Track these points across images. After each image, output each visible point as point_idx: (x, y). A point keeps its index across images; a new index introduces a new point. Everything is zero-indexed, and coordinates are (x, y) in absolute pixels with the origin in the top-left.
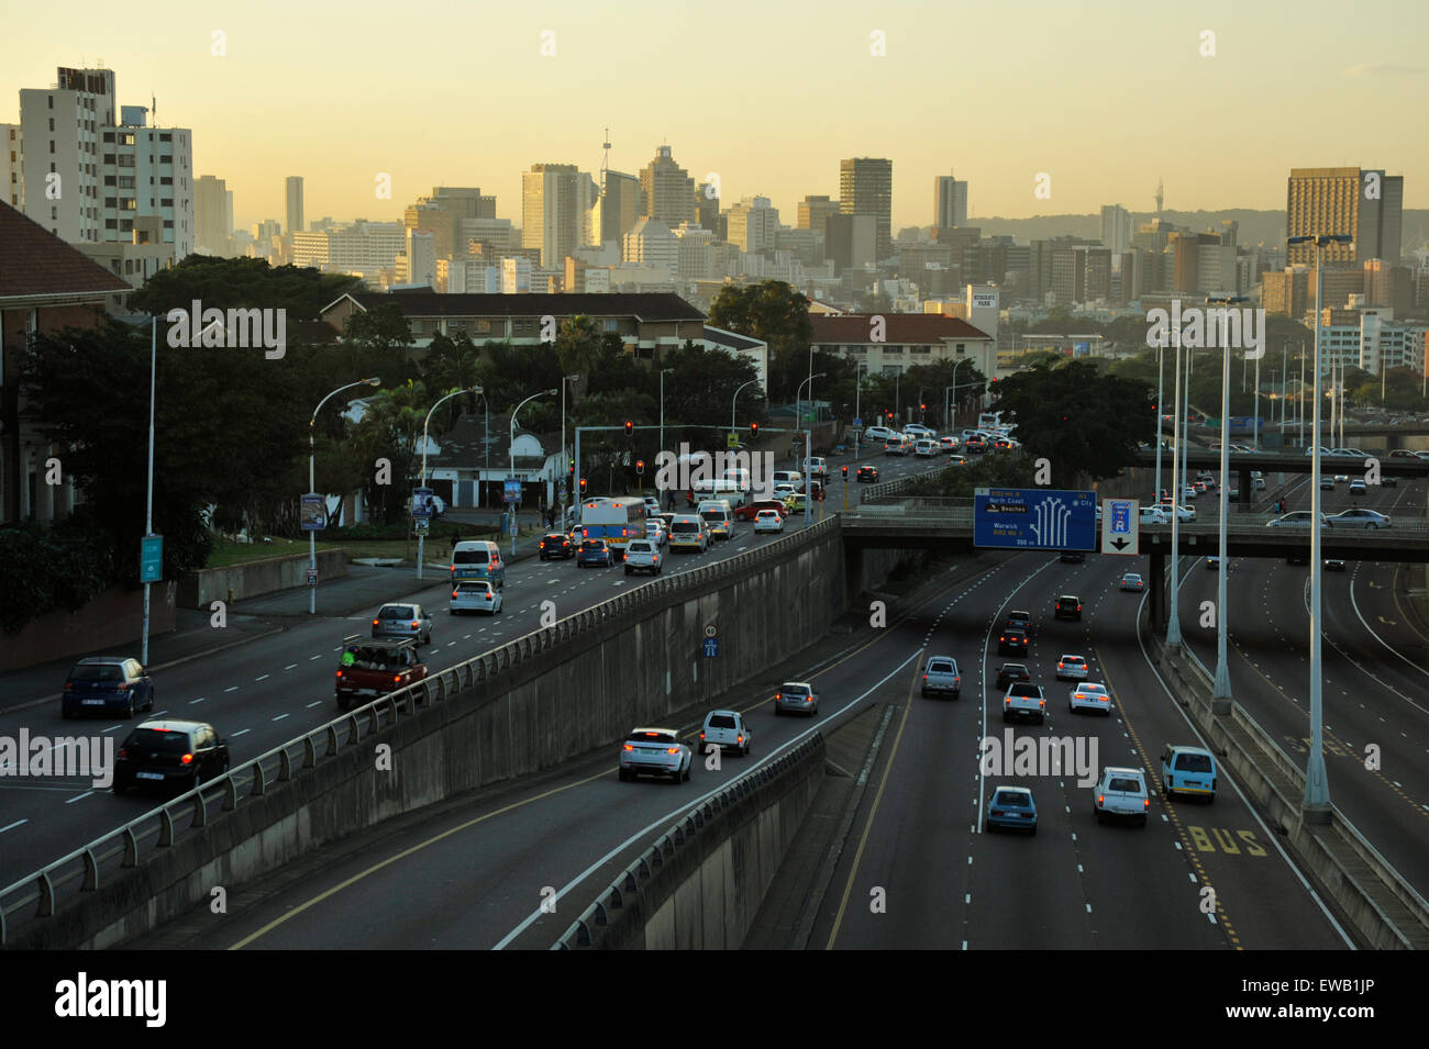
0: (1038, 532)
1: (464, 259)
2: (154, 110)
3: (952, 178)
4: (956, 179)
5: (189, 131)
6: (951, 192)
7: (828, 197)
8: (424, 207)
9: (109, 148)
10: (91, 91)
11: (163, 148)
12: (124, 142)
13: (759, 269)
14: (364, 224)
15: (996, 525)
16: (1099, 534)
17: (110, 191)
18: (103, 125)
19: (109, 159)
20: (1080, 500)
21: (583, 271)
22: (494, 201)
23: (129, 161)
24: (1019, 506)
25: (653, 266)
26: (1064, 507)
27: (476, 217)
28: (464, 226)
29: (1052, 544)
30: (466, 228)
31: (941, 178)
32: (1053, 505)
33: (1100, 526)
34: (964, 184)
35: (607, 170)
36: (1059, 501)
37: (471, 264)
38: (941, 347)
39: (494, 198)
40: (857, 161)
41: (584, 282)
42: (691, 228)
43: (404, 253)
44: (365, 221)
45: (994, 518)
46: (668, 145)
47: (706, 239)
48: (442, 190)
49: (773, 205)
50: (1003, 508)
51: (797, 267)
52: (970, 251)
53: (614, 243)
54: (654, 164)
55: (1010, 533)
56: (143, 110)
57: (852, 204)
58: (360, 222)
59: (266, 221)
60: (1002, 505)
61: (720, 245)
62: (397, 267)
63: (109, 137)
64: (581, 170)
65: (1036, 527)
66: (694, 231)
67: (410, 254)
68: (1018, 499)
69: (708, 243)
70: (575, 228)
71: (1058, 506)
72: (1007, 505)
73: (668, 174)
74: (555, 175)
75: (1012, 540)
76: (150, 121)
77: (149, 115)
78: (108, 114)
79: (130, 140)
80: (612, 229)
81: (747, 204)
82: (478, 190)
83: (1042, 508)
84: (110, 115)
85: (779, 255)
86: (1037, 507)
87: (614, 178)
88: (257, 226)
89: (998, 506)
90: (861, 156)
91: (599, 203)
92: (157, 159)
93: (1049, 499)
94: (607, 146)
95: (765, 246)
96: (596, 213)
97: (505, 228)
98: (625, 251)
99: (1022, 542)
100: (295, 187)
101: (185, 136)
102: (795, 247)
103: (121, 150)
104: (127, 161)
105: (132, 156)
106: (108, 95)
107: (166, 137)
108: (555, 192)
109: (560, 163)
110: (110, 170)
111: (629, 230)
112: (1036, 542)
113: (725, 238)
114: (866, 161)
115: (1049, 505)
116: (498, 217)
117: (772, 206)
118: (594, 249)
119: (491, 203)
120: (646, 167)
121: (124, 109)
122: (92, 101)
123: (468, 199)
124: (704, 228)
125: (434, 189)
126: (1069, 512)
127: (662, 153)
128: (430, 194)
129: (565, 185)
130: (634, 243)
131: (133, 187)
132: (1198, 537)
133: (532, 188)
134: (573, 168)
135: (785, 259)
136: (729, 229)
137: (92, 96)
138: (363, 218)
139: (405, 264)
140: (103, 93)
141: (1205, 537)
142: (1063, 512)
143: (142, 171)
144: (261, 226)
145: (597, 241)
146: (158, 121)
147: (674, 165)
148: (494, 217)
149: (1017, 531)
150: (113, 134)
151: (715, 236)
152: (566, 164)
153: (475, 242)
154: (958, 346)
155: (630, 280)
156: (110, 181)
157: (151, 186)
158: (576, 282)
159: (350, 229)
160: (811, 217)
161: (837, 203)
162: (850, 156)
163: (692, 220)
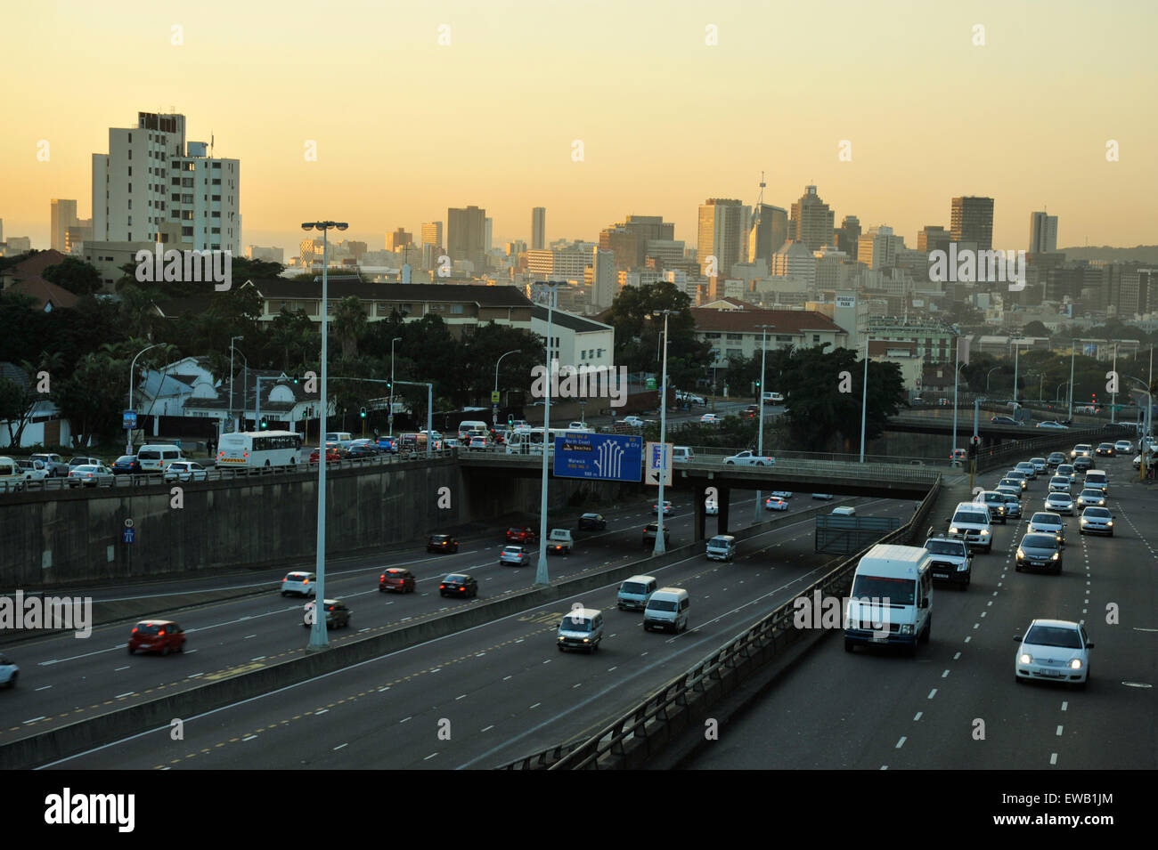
0: (600, 466)
1: (639, 271)
2: (212, 145)
3: (1045, 213)
4: (1048, 215)
5: (238, 161)
6: (1043, 225)
7: (943, 228)
8: (614, 230)
9: (176, 173)
10: (163, 130)
11: (215, 173)
12: (187, 168)
13: (878, 283)
14: (581, 244)
15: (570, 460)
16: (644, 469)
17: (175, 205)
18: (172, 156)
19: (176, 181)
20: (630, 443)
21: (723, 281)
22: (673, 227)
23: (190, 182)
24: (586, 446)
25: (793, 279)
26: (619, 448)
27: (659, 239)
28: (649, 246)
29: (610, 475)
30: (650, 248)
31: (1036, 213)
32: (611, 446)
33: (644, 462)
34: (1055, 219)
35: (761, 204)
36: (615, 443)
37: (644, 275)
38: (801, 337)
39: (673, 224)
40: (965, 199)
41: (724, 290)
42: (830, 250)
43: (591, 266)
44: (582, 242)
45: (568, 455)
46: (814, 184)
47: (841, 258)
48: (633, 218)
49: (896, 233)
50: (575, 448)
51: (909, 282)
52: (1053, 272)
53: (764, 261)
54: (802, 199)
55: (580, 467)
56: (204, 145)
57: (960, 232)
58: (578, 242)
59: (516, 241)
60: (574, 445)
61: (851, 263)
62: (586, 276)
63: (176, 165)
64: (744, 204)
65: (599, 463)
66: (831, 253)
67: (595, 266)
68: (587, 440)
69: (841, 263)
70: (738, 248)
71: (614, 447)
72: (578, 445)
73: (813, 208)
74: (724, 207)
75: (581, 472)
76: (209, 152)
77: (208, 148)
78: (178, 147)
79: (191, 167)
80: (765, 250)
81: (874, 232)
82: (661, 218)
83: (603, 448)
84: (179, 149)
85: (895, 272)
86: (599, 447)
87: (767, 211)
88: (509, 245)
89: (572, 446)
90: (969, 195)
91: (755, 229)
92: (210, 182)
93: (609, 441)
94: (763, 185)
95: (888, 265)
96: (753, 236)
97: (679, 248)
98: (774, 267)
99: (588, 474)
100: (539, 215)
101: (233, 165)
102: (912, 266)
103: (185, 174)
104: (188, 183)
105: (192, 179)
106: (178, 134)
107: (217, 165)
108: (723, 219)
109: (728, 198)
110: (176, 189)
111: (777, 249)
112: (598, 473)
113: (856, 258)
114: (973, 199)
115: (608, 445)
116: (675, 239)
117: (894, 234)
118: (748, 265)
119: (670, 228)
120: (796, 202)
121: (189, 143)
122: (163, 138)
123: (652, 225)
124: (840, 250)
125: (627, 217)
126: (622, 452)
127: (809, 191)
128: (624, 221)
129: (731, 214)
130: (780, 259)
131: (192, 202)
132: (715, 473)
133: (706, 217)
134: (738, 202)
135: (900, 275)
136: (859, 252)
137: (163, 134)
138: (581, 239)
139: (591, 274)
140: (174, 131)
141: (719, 473)
142: (618, 452)
143: (199, 191)
144: (512, 245)
145: (751, 259)
146: (214, 153)
147: (818, 201)
148: (673, 239)
149: (585, 465)
150: (179, 162)
151: (849, 256)
152: (733, 199)
153: (651, 258)
154: (815, 336)
155: (772, 290)
156: (176, 197)
157: (204, 202)
158: (717, 290)
159: (570, 248)
160: (928, 244)
161: (949, 232)
162: (959, 195)
163: (830, 244)
